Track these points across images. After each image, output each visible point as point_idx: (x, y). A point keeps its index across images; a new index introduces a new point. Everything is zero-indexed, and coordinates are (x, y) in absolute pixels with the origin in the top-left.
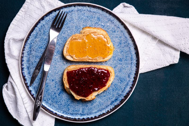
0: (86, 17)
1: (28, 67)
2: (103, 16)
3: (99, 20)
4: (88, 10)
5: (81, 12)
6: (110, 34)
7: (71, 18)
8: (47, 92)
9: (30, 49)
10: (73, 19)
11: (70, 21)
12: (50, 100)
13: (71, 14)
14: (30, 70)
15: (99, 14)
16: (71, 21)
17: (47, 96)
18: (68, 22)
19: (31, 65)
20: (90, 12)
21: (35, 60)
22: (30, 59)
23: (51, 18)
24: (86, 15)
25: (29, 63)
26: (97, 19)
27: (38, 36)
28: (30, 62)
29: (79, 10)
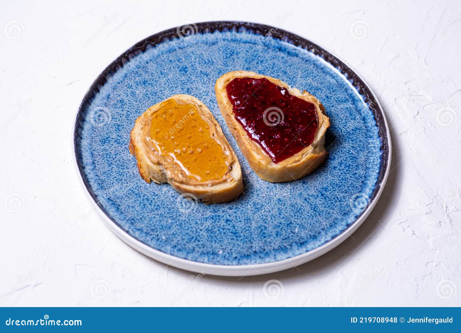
0: (111, 167)
1: (299, 244)
2: (93, 136)
3: (109, 139)
4: (94, 169)
5: (103, 181)
6: (132, 107)
7: (129, 196)
8: (341, 184)
9: (252, 255)
10: (130, 191)
11: (138, 196)
12: (356, 174)
13: (118, 201)
14: (305, 237)
15: (94, 144)
16: (136, 195)
17: (350, 183)
18: (142, 198)
19: (291, 241)
20: (95, 162)
21: (275, 236)
22: (276, 247)
23: (148, 238)
24: (107, 168)
25: (289, 247)
26: (106, 144)
27: (210, 250)
28: (285, 245)
29: (102, 187)
